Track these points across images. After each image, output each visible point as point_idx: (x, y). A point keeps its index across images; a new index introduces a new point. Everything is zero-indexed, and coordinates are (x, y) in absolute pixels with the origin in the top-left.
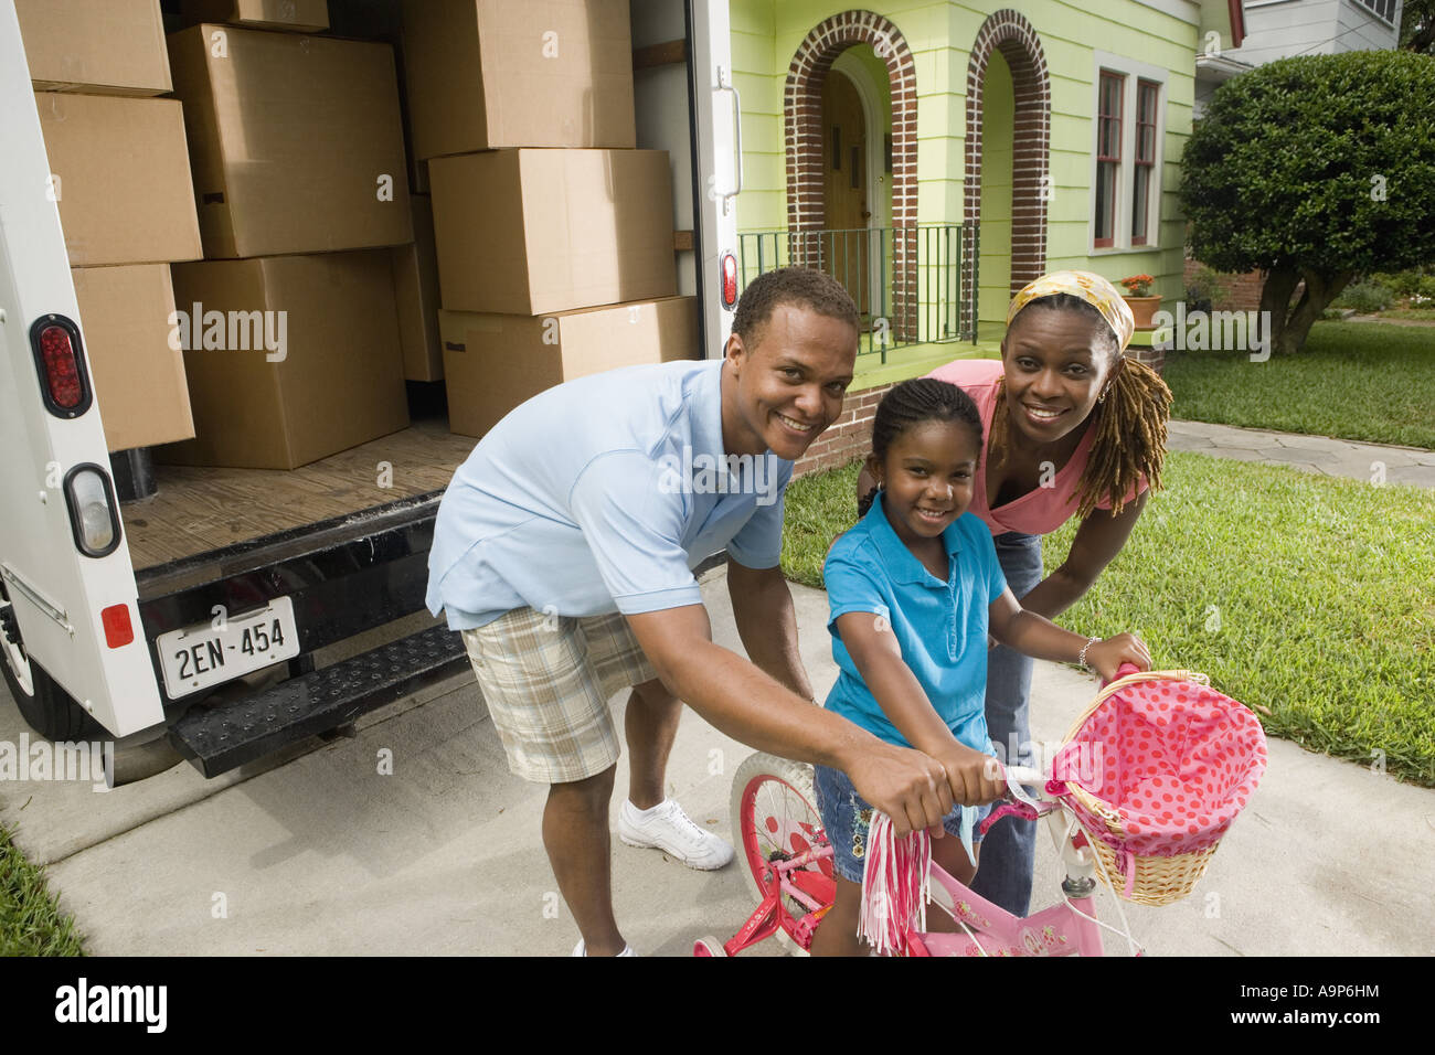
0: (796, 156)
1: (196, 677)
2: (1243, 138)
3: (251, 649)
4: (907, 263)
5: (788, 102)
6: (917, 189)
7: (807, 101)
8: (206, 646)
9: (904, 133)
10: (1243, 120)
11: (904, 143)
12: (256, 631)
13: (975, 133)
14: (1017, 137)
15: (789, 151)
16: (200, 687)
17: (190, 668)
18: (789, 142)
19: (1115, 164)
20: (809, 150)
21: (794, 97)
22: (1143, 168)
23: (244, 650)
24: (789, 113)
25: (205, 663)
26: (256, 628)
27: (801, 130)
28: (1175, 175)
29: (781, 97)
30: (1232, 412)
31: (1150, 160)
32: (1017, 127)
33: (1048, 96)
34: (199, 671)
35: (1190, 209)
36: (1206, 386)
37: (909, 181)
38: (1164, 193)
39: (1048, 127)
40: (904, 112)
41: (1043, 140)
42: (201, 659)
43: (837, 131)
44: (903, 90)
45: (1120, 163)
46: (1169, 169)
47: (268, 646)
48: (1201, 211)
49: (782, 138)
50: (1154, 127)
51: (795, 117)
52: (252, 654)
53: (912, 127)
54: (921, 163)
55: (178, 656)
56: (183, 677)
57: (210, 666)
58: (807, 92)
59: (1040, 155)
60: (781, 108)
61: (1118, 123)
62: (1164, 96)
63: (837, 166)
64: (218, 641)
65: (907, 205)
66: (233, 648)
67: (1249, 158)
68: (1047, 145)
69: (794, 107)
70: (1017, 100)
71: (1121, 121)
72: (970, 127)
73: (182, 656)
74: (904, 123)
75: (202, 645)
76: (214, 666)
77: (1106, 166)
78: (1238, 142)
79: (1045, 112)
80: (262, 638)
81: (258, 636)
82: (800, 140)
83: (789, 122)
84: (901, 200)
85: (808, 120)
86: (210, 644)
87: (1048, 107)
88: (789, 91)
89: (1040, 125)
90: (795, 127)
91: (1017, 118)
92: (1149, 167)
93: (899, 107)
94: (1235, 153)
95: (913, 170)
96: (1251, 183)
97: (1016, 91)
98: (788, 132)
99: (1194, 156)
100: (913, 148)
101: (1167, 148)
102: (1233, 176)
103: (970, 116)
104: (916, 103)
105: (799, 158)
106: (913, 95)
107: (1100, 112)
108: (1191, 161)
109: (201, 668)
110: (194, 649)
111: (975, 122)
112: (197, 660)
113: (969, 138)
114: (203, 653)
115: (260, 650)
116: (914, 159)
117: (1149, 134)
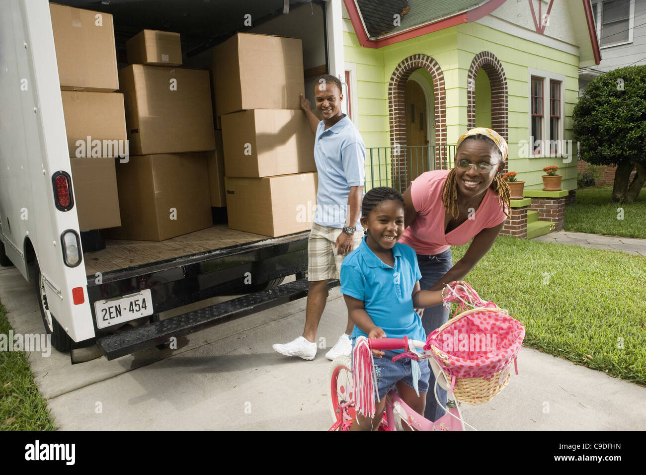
0: (394, 116)
1: (110, 320)
2: (600, 104)
3: (133, 310)
4: (440, 161)
5: (390, 94)
6: (446, 129)
7: (398, 93)
8: (114, 307)
9: (440, 105)
10: (600, 96)
11: (440, 110)
12: (135, 303)
13: (472, 104)
14: (493, 106)
15: (391, 115)
16: (112, 324)
17: (107, 316)
18: (391, 111)
19: (541, 117)
20: (399, 114)
21: (393, 91)
22: (554, 120)
23: (130, 311)
24: (390, 98)
25: (114, 315)
26: (135, 301)
27: (395, 106)
28: (570, 122)
29: (387, 91)
30: (598, 228)
31: (558, 115)
32: (492, 102)
33: (506, 88)
34: (111, 318)
35: (577, 136)
36: (587, 217)
37: (443, 126)
38: (566, 130)
39: (507, 101)
40: (440, 96)
41: (505, 107)
42: (112, 313)
43: (413, 106)
44: (439, 87)
45: (543, 117)
46: (568, 119)
47: (140, 309)
48: (583, 137)
49: (388, 109)
50: (560, 101)
51: (393, 100)
52: (133, 312)
53: (444, 103)
54: (447, 118)
55: (103, 311)
56: (104, 320)
57: (115, 316)
58: (398, 89)
59: (503, 113)
60: (387, 96)
61: (541, 99)
62: (563, 87)
63: (413, 121)
64: (119, 306)
65: (442, 136)
66: (125, 309)
67: (604, 113)
68: (507, 109)
69: (393, 96)
70: (492, 90)
71: (543, 98)
72: (469, 102)
73: (104, 311)
74: (440, 101)
75: (113, 307)
76: (117, 316)
77: (537, 119)
78: (598, 106)
79: (505, 95)
80: (138, 306)
81: (136, 305)
82: (395, 110)
83: (390, 102)
84: (439, 134)
85: (399, 101)
86: (116, 307)
87: (507, 93)
88: (390, 89)
89: (503, 101)
90: (393, 104)
91: (492, 98)
92: (558, 118)
93: (437, 94)
94: (597, 111)
95: (444, 121)
96: (605, 124)
97: (492, 86)
98: (390, 107)
99: (578, 113)
100: (444, 112)
101: (566, 110)
102: (596, 121)
103: (469, 97)
104: (445, 92)
105: (395, 117)
106: (444, 89)
107: (532, 95)
108: (577, 115)
109: (112, 317)
110: (109, 308)
111: (472, 100)
112: (110, 313)
113: (469, 107)
114: (113, 310)
115: (137, 311)
116: (445, 116)
117: (557, 104)
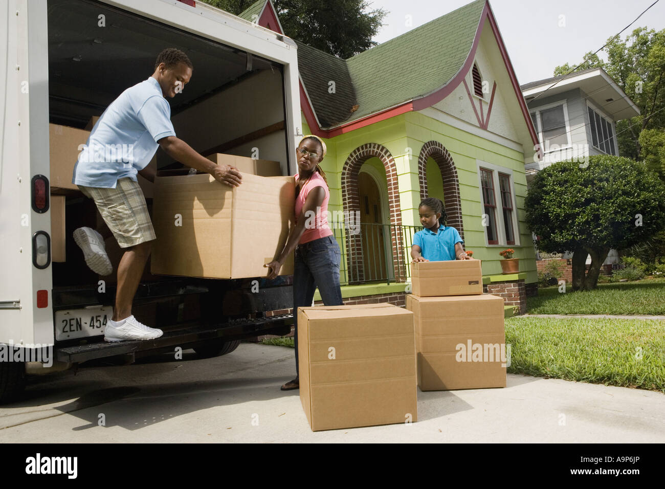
0: (347, 205)
1: (69, 333)
2: (547, 193)
3: (93, 326)
4: (397, 246)
5: (343, 183)
6: (401, 214)
7: (351, 182)
8: (75, 320)
9: (393, 191)
10: (545, 186)
11: (393, 195)
12: (97, 318)
13: (424, 190)
14: (445, 194)
15: (344, 204)
16: (71, 338)
17: (67, 328)
18: (344, 200)
19: (494, 208)
20: (352, 202)
21: (345, 181)
22: (507, 211)
23: (91, 326)
24: (343, 187)
25: (74, 328)
26: (97, 317)
27: (349, 194)
28: (523, 214)
29: (340, 181)
30: (559, 309)
31: (511, 207)
32: (445, 190)
33: (457, 177)
34: (71, 331)
35: (531, 226)
37: (397, 211)
38: (519, 222)
39: (458, 189)
40: (392, 182)
41: (457, 195)
42: (72, 325)
43: (366, 198)
44: (391, 173)
45: (496, 207)
46: (520, 211)
47: (100, 326)
48: (536, 227)
49: (341, 198)
50: (510, 193)
51: (346, 189)
52: (94, 328)
53: (396, 188)
54: (401, 203)
55: (63, 321)
56: (64, 332)
57: (76, 329)
58: (351, 178)
59: (456, 201)
60: (340, 186)
61: (492, 191)
62: (512, 180)
63: (368, 213)
64: (80, 319)
65: (397, 221)
66: (86, 323)
67: (551, 201)
68: (459, 197)
69: (346, 185)
70: (443, 179)
71: (493, 190)
72: (422, 187)
73: (65, 322)
74: (393, 187)
75: (73, 319)
76: (77, 330)
77: (490, 209)
78: (545, 195)
79: (456, 183)
80: (98, 322)
81: (97, 321)
82: (349, 198)
83: (344, 191)
84: (394, 219)
85: (352, 190)
86: (77, 319)
87: (458, 181)
88: (343, 178)
89: (455, 189)
90: (346, 193)
91: (444, 186)
92: (511, 210)
93: (390, 180)
94: (545, 200)
95: (398, 206)
96: (554, 211)
97: (443, 175)
98: (344, 196)
99: (529, 204)
100: (398, 197)
101: (516, 203)
102: (545, 209)
103: (421, 183)
104: (397, 178)
105: (349, 206)
106: (396, 174)
107: (482, 186)
108: (528, 206)
109: (72, 329)
110: (70, 320)
111: (424, 185)
112: (71, 325)
113: (422, 191)
114: (74, 322)
115: (97, 327)
116: (399, 201)
117: (508, 197)
